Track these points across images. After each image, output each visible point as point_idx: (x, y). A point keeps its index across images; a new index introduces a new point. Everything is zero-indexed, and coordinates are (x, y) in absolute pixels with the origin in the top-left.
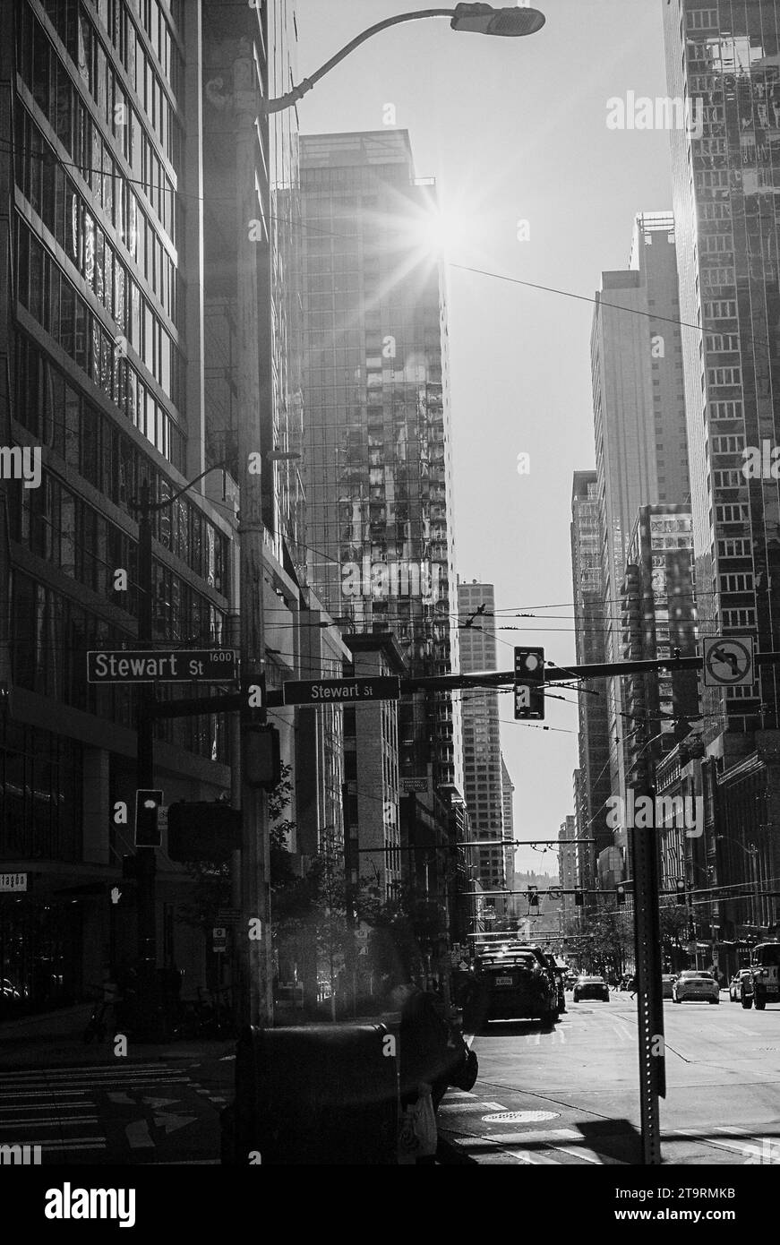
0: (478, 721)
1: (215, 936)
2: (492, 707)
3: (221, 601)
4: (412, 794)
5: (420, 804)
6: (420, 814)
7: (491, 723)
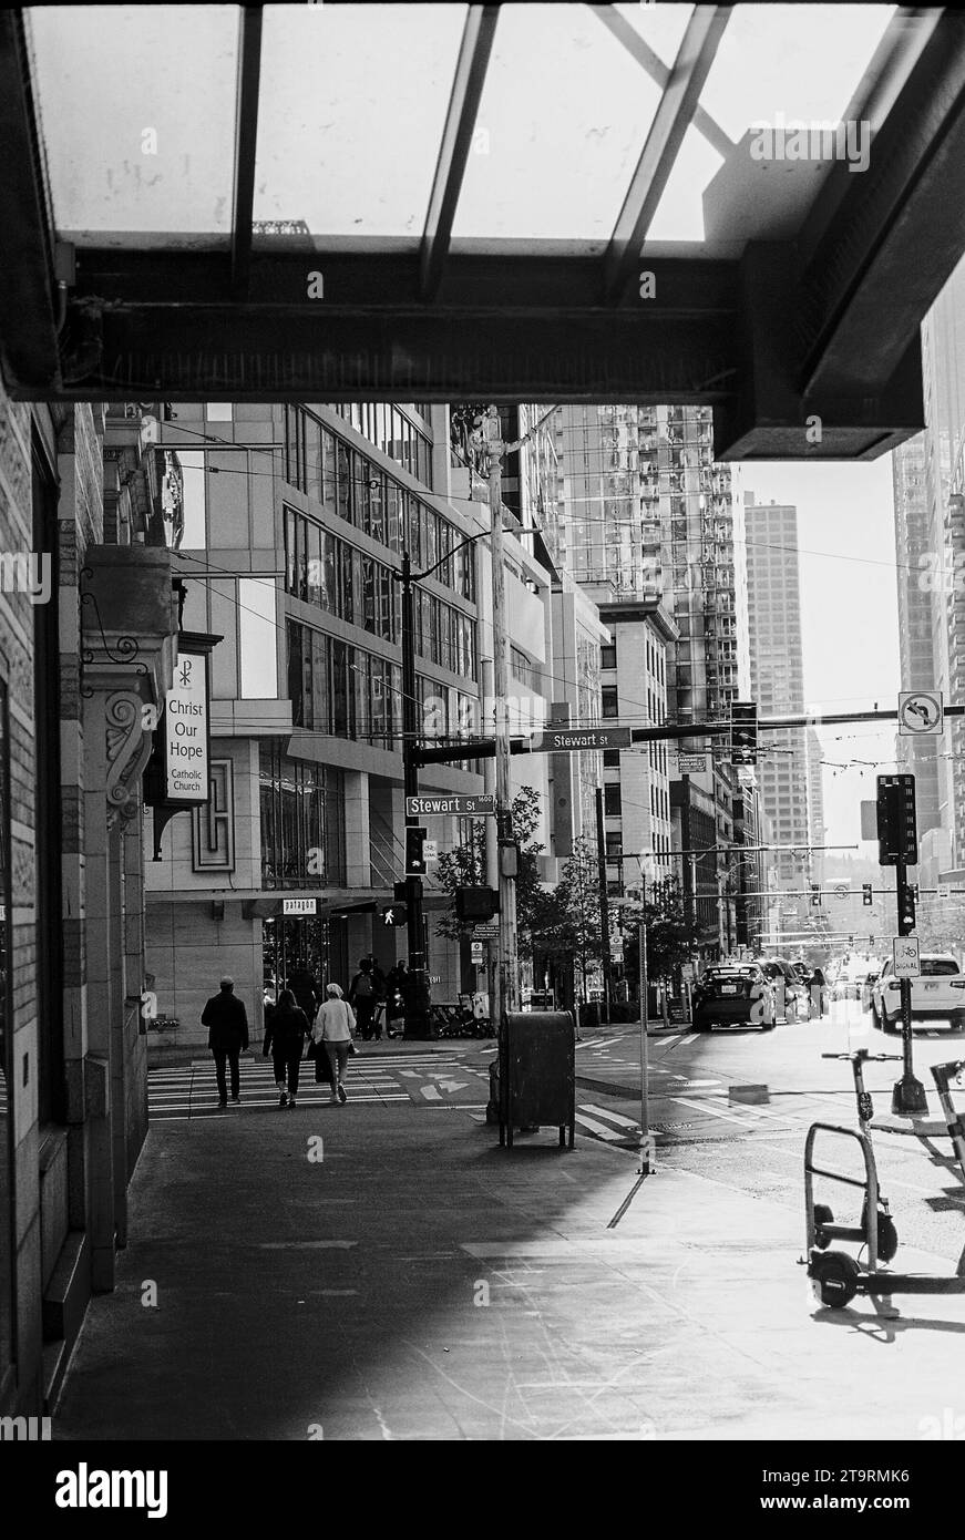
0: (779, 674)
1: (473, 949)
2: (795, 658)
3: (468, 606)
4: (686, 777)
5: (695, 787)
6: (695, 798)
7: (794, 676)
